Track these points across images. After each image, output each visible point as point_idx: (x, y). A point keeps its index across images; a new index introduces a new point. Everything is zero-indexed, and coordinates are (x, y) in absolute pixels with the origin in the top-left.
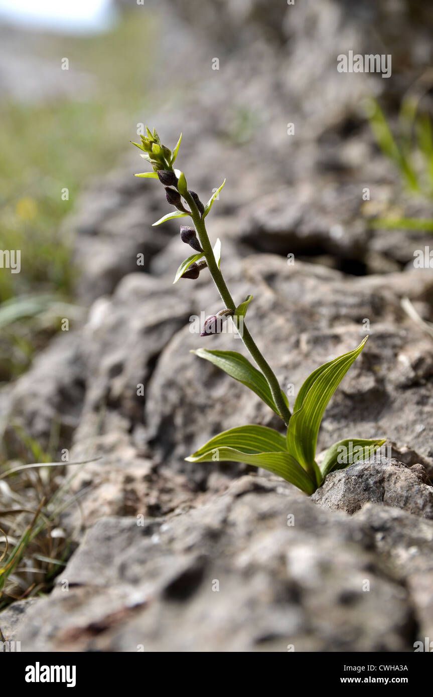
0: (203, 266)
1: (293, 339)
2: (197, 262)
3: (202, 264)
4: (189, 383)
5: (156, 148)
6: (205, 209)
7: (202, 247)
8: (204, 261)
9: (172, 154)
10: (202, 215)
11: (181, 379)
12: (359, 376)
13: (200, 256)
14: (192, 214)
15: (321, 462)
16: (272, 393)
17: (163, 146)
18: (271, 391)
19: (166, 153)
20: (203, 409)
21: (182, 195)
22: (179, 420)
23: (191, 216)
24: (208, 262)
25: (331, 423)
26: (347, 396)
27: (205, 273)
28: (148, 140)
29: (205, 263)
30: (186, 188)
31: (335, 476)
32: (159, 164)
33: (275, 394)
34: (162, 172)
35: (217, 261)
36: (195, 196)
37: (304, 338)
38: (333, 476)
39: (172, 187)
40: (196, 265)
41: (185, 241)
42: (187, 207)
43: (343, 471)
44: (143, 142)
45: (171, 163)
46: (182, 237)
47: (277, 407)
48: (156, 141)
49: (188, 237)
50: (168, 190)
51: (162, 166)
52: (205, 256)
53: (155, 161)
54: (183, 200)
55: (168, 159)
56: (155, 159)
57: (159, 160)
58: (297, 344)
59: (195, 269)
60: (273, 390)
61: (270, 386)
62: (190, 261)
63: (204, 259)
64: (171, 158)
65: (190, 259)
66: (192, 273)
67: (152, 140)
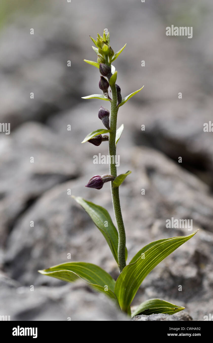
0: (106, 139)
1: (149, 222)
2: (103, 135)
3: (105, 138)
4: (57, 226)
5: (105, 48)
6: (122, 101)
7: (110, 126)
8: (108, 136)
9: (114, 55)
10: (118, 104)
11: (51, 221)
12: (186, 265)
13: (106, 132)
14: (112, 101)
15: (134, 311)
16: (119, 246)
17: (110, 47)
18: (119, 244)
19: (110, 53)
20: (60, 249)
21: (110, 86)
22: (37, 252)
23: (111, 102)
24: (110, 137)
25: (153, 291)
26: (172, 276)
27: (105, 145)
28: (102, 39)
29: (108, 138)
30: (115, 82)
31: (140, 318)
32: (103, 59)
33: (120, 247)
34: (103, 65)
35: (117, 139)
36: (119, 89)
37: (158, 224)
38: (139, 318)
39: (106, 78)
40: (101, 136)
41: (100, 118)
42: (111, 95)
43: (146, 316)
44: (98, 40)
45: (111, 61)
46: (99, 114)
47: (118, 257)
48: (106, 43)
49: (104, 115)
50: (102, 78)
51: (104, 60)
52: (110, 133)
53: (102, 56)
54: (109, 89)
55: (110, 58)
56: (102, 54)
57: (104, 56)
58: (150, 226)
59: (99, 139)
60: (120, 244)
61: (119, 240)
62: (98, 133)
63: (108, 134)
64: (113, 58)
65: (99, 131)
66: (97, 141)
67: (105, 41)
